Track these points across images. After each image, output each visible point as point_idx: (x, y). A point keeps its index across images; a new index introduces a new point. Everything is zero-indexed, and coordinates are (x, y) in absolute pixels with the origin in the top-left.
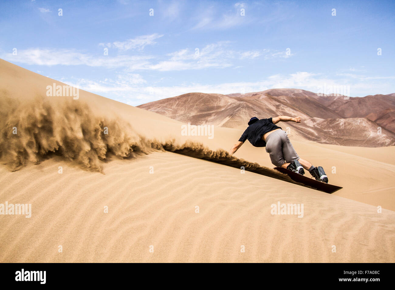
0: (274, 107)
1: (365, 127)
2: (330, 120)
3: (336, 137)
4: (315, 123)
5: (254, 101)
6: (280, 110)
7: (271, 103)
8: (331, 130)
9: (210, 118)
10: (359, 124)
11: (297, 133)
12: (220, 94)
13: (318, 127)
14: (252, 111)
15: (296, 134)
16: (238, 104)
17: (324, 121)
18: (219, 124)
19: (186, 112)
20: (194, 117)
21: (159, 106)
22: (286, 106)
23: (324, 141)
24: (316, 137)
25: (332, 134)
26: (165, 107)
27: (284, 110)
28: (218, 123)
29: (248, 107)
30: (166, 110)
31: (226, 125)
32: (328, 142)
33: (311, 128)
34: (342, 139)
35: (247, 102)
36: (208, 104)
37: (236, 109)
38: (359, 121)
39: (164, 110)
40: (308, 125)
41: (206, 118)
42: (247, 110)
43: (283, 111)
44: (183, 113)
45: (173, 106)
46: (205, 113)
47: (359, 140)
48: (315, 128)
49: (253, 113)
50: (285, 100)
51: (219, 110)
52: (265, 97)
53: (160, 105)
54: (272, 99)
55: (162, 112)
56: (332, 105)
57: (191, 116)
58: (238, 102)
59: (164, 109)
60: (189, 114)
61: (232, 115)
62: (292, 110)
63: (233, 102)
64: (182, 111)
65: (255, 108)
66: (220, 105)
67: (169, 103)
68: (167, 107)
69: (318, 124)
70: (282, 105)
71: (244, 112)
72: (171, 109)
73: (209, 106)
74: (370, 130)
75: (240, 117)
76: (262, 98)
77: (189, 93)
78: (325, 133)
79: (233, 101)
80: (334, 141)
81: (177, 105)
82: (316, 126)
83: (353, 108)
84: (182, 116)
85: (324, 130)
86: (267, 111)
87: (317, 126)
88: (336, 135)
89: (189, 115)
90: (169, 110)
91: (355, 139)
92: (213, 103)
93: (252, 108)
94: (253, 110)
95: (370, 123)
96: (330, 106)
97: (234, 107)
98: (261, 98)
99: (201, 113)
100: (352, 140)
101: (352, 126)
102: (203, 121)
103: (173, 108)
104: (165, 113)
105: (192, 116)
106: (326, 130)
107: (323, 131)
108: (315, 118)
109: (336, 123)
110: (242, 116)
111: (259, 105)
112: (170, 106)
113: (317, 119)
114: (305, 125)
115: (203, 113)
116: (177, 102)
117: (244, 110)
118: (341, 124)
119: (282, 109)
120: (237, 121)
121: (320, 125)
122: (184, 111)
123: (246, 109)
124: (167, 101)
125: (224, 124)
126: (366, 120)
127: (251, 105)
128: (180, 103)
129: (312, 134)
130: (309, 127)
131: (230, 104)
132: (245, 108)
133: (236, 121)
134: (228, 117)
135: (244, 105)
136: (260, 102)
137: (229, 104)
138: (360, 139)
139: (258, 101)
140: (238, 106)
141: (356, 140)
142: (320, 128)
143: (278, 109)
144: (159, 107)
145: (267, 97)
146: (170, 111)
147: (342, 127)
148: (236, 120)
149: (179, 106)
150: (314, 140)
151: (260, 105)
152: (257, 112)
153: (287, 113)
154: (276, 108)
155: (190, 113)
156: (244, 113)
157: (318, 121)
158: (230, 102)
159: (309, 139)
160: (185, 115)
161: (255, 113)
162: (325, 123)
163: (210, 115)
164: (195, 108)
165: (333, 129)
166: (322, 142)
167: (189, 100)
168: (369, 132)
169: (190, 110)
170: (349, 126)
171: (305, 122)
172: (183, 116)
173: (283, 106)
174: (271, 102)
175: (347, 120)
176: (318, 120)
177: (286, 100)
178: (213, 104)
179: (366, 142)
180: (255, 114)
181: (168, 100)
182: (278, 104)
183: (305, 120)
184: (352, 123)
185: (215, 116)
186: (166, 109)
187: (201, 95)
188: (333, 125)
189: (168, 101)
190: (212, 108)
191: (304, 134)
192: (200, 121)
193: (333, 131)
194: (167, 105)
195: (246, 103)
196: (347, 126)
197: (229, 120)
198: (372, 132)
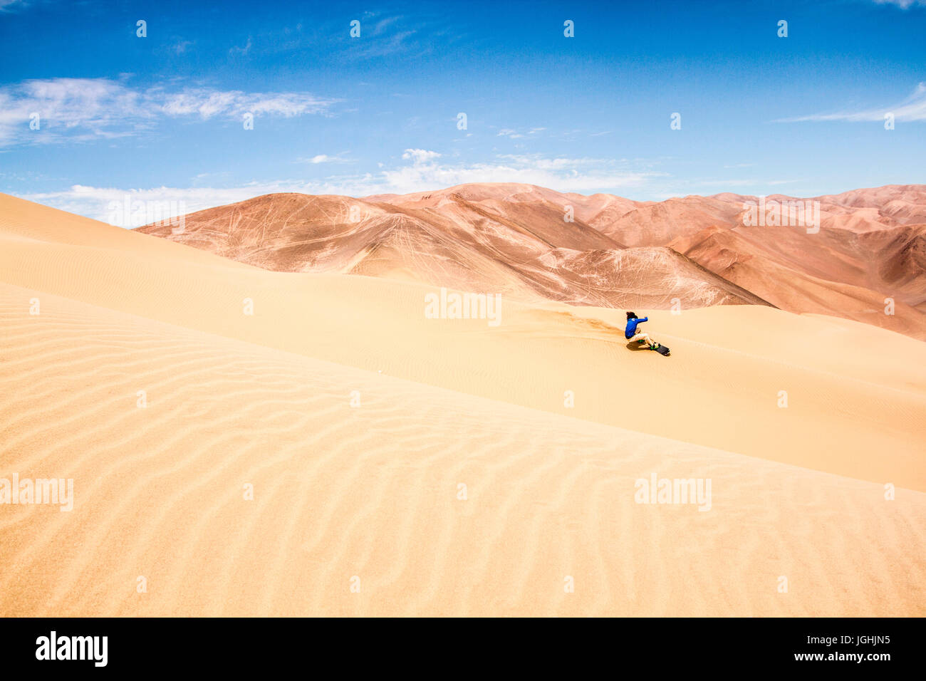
0: (470, 225)
1: (665, 266)
2: (594, 253)
3: (605, 289)
4: (561, 261)
5: (426, 212)
6: (485, 232)
7: (462, 216)
8: (595, 276)
9: (321, 255)
10: (652, 260)
11: (522, 284)
12: (345, 197)
13: (567, 269)
14: (420, 235)
15: (521, 287)
16: (389, 219)
17: (581, 256)
18: (343, 267)
19: (263, 239)
20: (281, 251)
21: (194, 228)
22: (497, 223)
23: (581, 300)
24: (565, 291)
25: (598, 284)
26: (210, 228)
27: (493, 231)
28: (341, 266)
29: (411, 227)
30: (212, 236)
31: (359, 269)
32: (589, 302)
33: (553, 271)
34: (618, 293)
35: (408, 215)
36: (316, 219)
37: (382, 232)
38: (654, 254)
39: (209, 237)
40: (546, 264)
41: (313, 254)
42: (408, 234)
43: (492, 234)
44: (255, 243)
45: (230, 228)
46: (311, 241)
47: (652, 294)
48: (561, 272)
49: (423, 240)
50: (495, 209)
51: (343, 235)
52: (451, 202)
53: (198, 224)
54: (465, 208)
55: (203, 242)
56: (598, 220)
57: (276, 249)
58: (388, 215)
59: (208, 235)
60: (270, 246)
61: (374, 246)
62: (511, 232)
63: (375, 215)
64: (252, 238)
65: (427, 227)
66: (344, 223)
67: (219, 219)
68: (214, 229)
69: (569, 263)
70: (489, 220)
71: (403, 238)
72: (227, 232)
73: (320, 225)
74: (675, 273)
75: (392, 249)
76: (442, 205)
77: (270, 195)
78: (584, 281)
79: (375, 212)
80: (603, 300)
81: (239, 225)
82: (563, 267)
83: (643, 226)
84: (254, 251)
85: (580, 275)
86: (456, 235)
87: (566, 266)
88: (606, 286)
89: (270, 248)
90: (220, 237)
91: (644, 294)
92: (329, 218)
93: (419, 229)
94: (422, 233)
95: (674, 257)
96: (593, 221)
97: (379, 226)
98: (440, 205)
99: (300, 243)
100: (639, 295)
101: (638, 265)
102: (304, 263)
103: (229, 232)
104: (211, 243)
105: (278, 251)
106: (584, 276)
107: (578, 276)
108: (560, 249)
109: (605, 260)
110: (396, 247)
111: (437, 222)
112: (222, 227)
113: (565, 251)
114: (539, 265)
115: (306, 242)
116: (240, 217)
117: (401, 233)
118: (616, 262)
119: (489, 230)
120: (386, 258)
121: (571, 263)
122: (257, 238)
123: (406, 232)
124: (214, 214)
125: (355, 267)
126: (666, 251)
127: (416, 222)
128: (248, 218)
129: (555, 285)
130: (547, 269)
131: (368, 219)
132: (404, 228)
133: (382, 259)
134: (364, 251)
135: (402, 222)
136: (439, 214)
137: (366, 219)
138: (655, 294)
139: (435, 212)
140: (389, 224)
141: (646, 296)
142: (571, 270)
143: (480, 231)
144: (196, 230)
145: (454, 202)
146: (224, 238)
147: (617, 269)
148: (382, 256)
149: (245, 226)
150: (560, 298)
151: (438, 220)
152: (431, 239)
153: (500, 239)
154: (476, 228)
155: (273, 244)
156: (400, 240)
157: (569, 256)
158: (369, 215)
159: (548, 295)
160: (260, 248)
162: (583, 259)
163: (320, 246)
164: (286, 230)
165: (599, 273)
166: (576, 301)
167: (270, 211)
168: (674, 276)
169: (272, 235)
170: (632, 266)
171: (540, 258)
172: (257, 250)
173: (490, 223)
174: (463, 214)
175: (628, 252)
176: (568, 254)
177: (497, 208)
178: (329, 220)
179: (668, 298)
180: (426, 241)
181: (217, 212)
182: (478, 217)
183: (539, 254)
184: (639, 257)
185: (333, 248)
186: (212, 234)
187: (298, 200)
188: (599, 263)
189: (217, 215)
190: (326, 231)
191: (538, 286)
192: (298, 262)
193: (598, 277)
194: (214, 224)
195: (407, 217)
196: (629, 266)
197: (366, 258)
198: (681, 276)
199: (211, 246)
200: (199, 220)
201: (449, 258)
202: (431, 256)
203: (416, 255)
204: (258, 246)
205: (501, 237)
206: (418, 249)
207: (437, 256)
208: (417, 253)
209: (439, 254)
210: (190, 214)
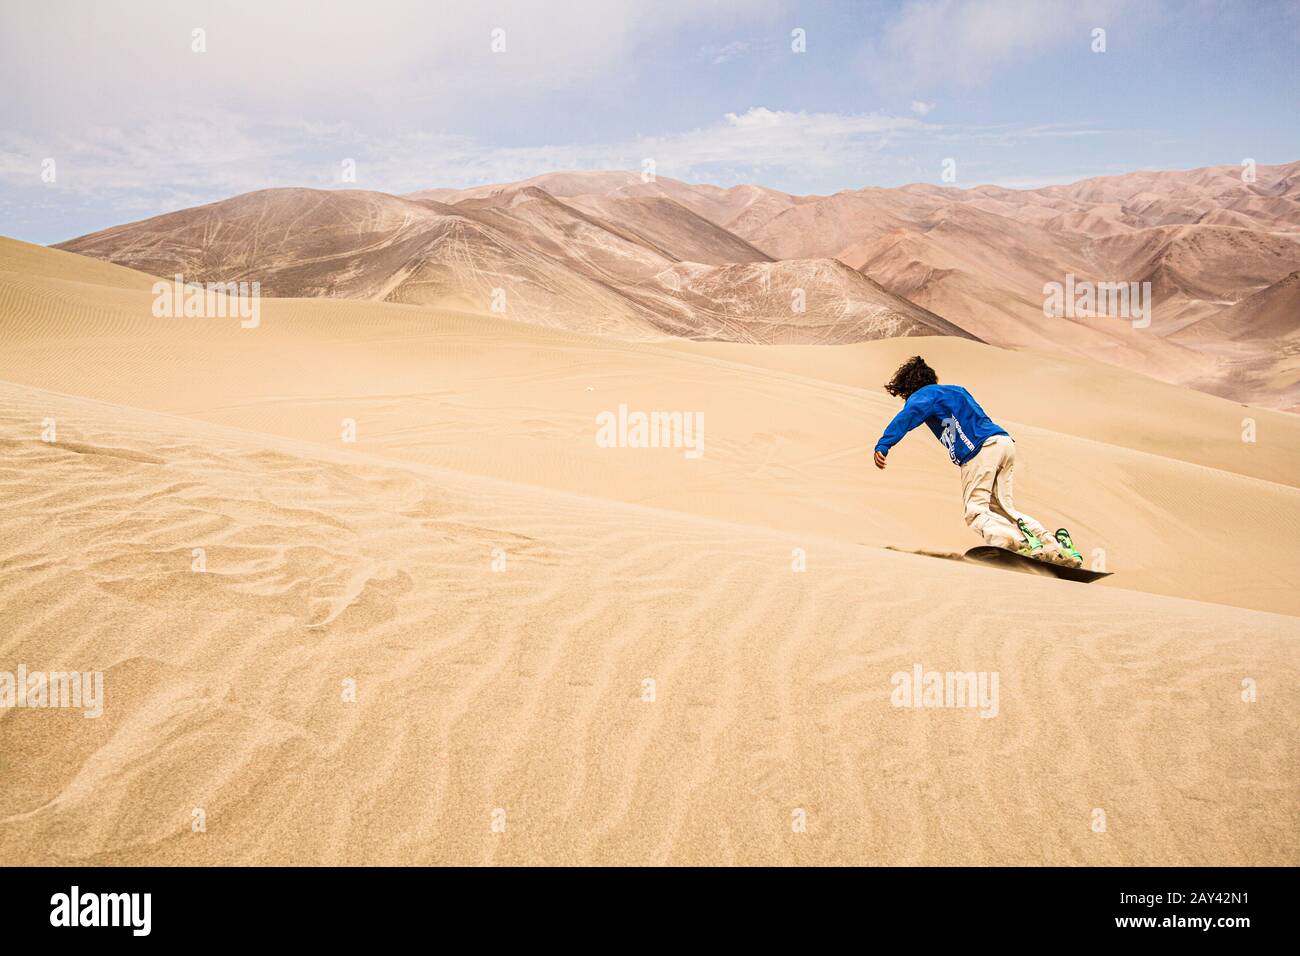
0: (558, 232)
1: (830, 285)
2: (732, 269)
3: (748, 319)
4: (687, 280)
5: (494, 213)
6: (578, 241)
7: (547, 219)
8: (733, 301)
9: (341, 278)
10: (813, 277)
11: (630, 313)
12: (375, 193)
13: (695, 291)
14: (484, 247)
15: (630, 318)
16: (438, 225)
17: (715, 273)
18: (373, 294)
19: (254, 256)
20: (283, 273)
21: (150, 242)
22: (596, 228)
23: (714, 335)
24: (690, 322)
25: (738, 311)
26: (176, 242)
27: (592, 240)
28: (370, 293)
29: (471, 235)
30: (178, 253)
31: (396, 297)
32: (722, 337)
33: (675, 295)
34: (764, 325)
35: (466, 217)
36: (332, 226)
37: (428, 243)
38: (815, 269)
39: (173, 254)
40: (665, 286)
41: (329, 277)
42: (466, 244)
43: (587, 243)
44: (243, 261)
45: (205, 240)
46: (325, 258)
47: (812, 326)
48: (688, 297)
49: (488, 253)
50: (594, 208)
51: (373, 248)
52: (530, 198)
53: (157, 236)
54: (551, 207)
55: (166, 261)
56: (740, 222)
57: (274, 271)
58: (438, 218)
59: (172, 251)
60: (266, 266)
61: (418, 265)
62: (616, 240)
63: (419, 218)
64: (238, 254)
65: (494, 234)
66: (374, 230)
67: (187, 227)
68: (181, 243)
69: (697, 282)
70: (584, 224)
71: (459, 251)
72: (200, 247)
73: (337, 233)
74: (844, 295)
75: (444, 268)
76: (518, 203)
77: (263, 191)
78: (718, 308)
79: (419, 214)
80: (745, 334)
81: (218, 236)
82: (690, 288)
83: (803, 230)
84: (242, 274)
85: (713, 300)
86: (537, 247)
87: (693, 287)
88: (750, 314)
89: (266, 269)
90: (189, 255)
91: (802, 325)
92: (352, 223)
93: (482, 237)
94: (487, 244)
95: (843, 273)
96: (733, 224)
97: (424, 235)
98: (515, 203)
99: (309, 261)
100: (794, 326)
101: (793, 284)
102: (317, 288)
103: (204, 246)
104: (178, 263)
105: (277, 273)
106: (719, 301)
107: (710, 302)
108: (686, 264)
109: (748, 278)
110: (450, 264)
111: (510, 227)
112: (192, 239)
113: (693, 267)
114: (655, 286)
115: (318, 259)
116: (220, 226)
117: (457, 244)
118: (763, 280)
119: (584, 238)
120: (434, 281)
121: (701, 284)
122: (246, 254)
123: (463, 242)
124: (181, 221)
125: (390, 295)
126: (833, 265)
127: (479, 228)
128: (231, 225)
129: (677, 315)
130: (666, 292)
131: (408, 224)
132: (460, 236)
133: (430, 281)
134: (403, 270)
135: (458, 227)
136: (513, 216)
137: (407, 224)
138: (816, 325)
139: (506, 213)
140: (437, 233)
141: (805, 327)
142: (701, 294)
143: (572, 239)
144: (153, 244)
145: (534, 198)
146: (198, 256)
147: (764, 290)
148: (429, 278)
149: (226, 238)
150: (684, 333)
151: (511, 225)
152: (500, 251)
153: (601, 250)
154: (566, 235)
155: (270, 262)
156: (456, 253)
157: (697, 273)
158: (409, 218)
159: (669, 330)
160: (250, 270)
161: (496, 253)
162: (717, 278)
163: (342, 265)
164: (288, 242)
165: (739, 296)
166: (707, 337)
167: (264, 215)
168: (842, 299)
169: (269, 250)
170: (785, 286)
171: (657, 277)
172: (246, 272)
173: (587, 229)
174: (548, 216)
175: (780, 265)
176: (696, 271)
177: (597, 207)
178: (352, 226)
179: (834, 331)
180: (493, 255)
181: (185, 218)
182: (570, 220)
183: (656, 271)
184: (794, 273)
185: (358, 267)
186: (179, 249)
187: (305, 198)
188: (739, 283)
189: (184, 222)
190: (350, 242)
191: (652, 316)
192: (307, 289)
193: (738, 302)
194: (180, 235)
195: (464, 220)
196: (780, 286)
197: (406, 280)
198: (851, 299)
199: (177, 267)
200: (159, 229)
201: (525, 279)
202: (500, 275)
203: (477, 275)
204: (248, 267)
205: (603, 247)
206: (481, 266)
207: (508, 275)
208: (480, 272)
209: (511, 273)
210: (144, 221)
